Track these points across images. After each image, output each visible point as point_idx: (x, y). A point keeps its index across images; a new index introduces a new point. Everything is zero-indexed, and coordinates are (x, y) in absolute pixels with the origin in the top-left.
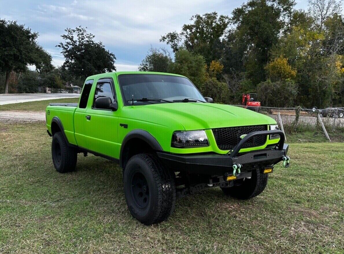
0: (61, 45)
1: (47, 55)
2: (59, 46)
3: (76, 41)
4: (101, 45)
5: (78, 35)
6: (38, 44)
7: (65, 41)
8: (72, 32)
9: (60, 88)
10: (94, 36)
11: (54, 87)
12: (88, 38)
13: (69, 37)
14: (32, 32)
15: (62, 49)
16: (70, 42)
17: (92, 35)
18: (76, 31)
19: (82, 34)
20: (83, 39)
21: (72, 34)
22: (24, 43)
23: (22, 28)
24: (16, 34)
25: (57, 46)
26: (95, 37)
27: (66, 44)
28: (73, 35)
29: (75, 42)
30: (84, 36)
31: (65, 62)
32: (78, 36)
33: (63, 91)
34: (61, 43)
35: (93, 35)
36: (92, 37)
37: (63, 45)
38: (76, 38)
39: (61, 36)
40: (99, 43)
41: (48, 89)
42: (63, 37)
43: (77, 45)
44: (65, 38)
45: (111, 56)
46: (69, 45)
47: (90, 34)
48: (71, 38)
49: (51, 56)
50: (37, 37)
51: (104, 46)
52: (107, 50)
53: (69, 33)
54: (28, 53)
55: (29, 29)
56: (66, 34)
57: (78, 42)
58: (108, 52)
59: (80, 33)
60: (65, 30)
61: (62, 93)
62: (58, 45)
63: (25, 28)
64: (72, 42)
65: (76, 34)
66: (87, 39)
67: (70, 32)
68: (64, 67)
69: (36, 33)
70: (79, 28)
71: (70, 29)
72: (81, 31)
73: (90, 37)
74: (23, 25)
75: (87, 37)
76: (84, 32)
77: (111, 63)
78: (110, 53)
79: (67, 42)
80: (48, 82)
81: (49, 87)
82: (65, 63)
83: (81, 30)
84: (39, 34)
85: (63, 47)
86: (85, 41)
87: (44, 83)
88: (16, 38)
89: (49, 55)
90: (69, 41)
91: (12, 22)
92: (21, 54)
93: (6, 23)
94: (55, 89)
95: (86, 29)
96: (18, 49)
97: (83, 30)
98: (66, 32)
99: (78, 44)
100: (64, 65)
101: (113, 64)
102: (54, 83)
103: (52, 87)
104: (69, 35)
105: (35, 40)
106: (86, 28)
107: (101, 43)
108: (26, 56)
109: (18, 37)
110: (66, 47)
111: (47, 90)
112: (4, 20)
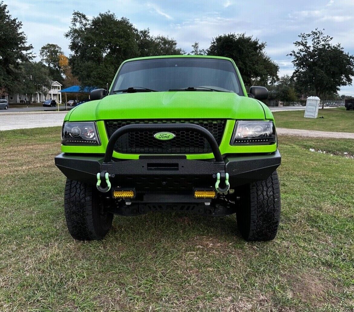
0: (293, 53)
1: (274, 66)
2: (291, 55)
3: (310, 47)
4: (339, 48)
5: (313, 39)
6: (266, 55)
7: (297, 49)
8: (306, 37)
9: (292, 101)
10: (331, 39)
11: (287, 100)
12: (325, 41)
13: (303, 42)
14: (260, 43)
15: (294, 57)
16: (303, 48)
17: (329, 37)
18: (311, 35)
19: (318, 38)
20: (318, 43)
21: (306, 39)
22: (250, 55)
23: (250, 39)
24: (243, 46)
25: (288, 55)
26: (333, 39)
27: (299, 51)
28: (307, 41)
29: (308, 48)
30: (320, 39)
31: (295, 71)
32: (313, 41)
33: (295, 104)
34: (293, 51)
35: (331, 37)
36: (330, 39)
37: (295, 53)
38: (310, 43)
39: (294, 43)
40: (337, 45)
41: (280, 102)
42: (295, 43)
43: (310, 51)
44: (298, 45)
45: (351, 59)
46: (301, 53)
47: (328, 36)
48: (305, 43)
49: (278, 66)
50: (265, 47)
51: (343, 48)
52: (345, 52)
53: (302, 39)
54: (254, 65)
55: (257, 40)
56: (300, 40)
57: (313, 48)
58: (348, 55)
59: (316, 37)
60: (299, 36)
61: (294, 106)
62: (290, 53)
63: (253, 39)
64: (305, 48)
65: (311, 39)
66: (323, 43)
67: (304, 37)
68: (293, 77)
69: (263, 43)
70: (315, 31)
71: (304, 34)
72: (317, 35)
73: (327, 40)
74: (251, 36)
75: (323, 40)
76: (320, 35)
77: (351, 68)
78: (349, 56)
79: (300, 49)
80: (280, 95)
81: (281, 100)
82: (294, 73)
83: (317, 33)
84: (266, 44)
85: (295, 55)
86: (320, 45)
87: (276, 97)
88: (243, 51)
89: (276, 65)
90: (301, 47)
91: (241, 35)
92: (246, 67)
93: (235, 37)
94: (287, 102)
95: (323, 31)
96: (243, 62)
97: (320, 33)
98: (299, 38)
99: (311, 49)
100: (293, 75)
101: (353, 69)
102: (287, 96)
103: (285, 100)
104: (303, 41)
105: (262, 50)
106: (324, 29)
107: (339, 45)
108: (251, 68)
109: (244, 50)
110: (298, 55)
111: (279, 104)
112: (234, 34)
